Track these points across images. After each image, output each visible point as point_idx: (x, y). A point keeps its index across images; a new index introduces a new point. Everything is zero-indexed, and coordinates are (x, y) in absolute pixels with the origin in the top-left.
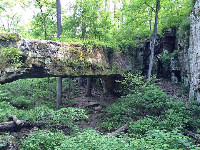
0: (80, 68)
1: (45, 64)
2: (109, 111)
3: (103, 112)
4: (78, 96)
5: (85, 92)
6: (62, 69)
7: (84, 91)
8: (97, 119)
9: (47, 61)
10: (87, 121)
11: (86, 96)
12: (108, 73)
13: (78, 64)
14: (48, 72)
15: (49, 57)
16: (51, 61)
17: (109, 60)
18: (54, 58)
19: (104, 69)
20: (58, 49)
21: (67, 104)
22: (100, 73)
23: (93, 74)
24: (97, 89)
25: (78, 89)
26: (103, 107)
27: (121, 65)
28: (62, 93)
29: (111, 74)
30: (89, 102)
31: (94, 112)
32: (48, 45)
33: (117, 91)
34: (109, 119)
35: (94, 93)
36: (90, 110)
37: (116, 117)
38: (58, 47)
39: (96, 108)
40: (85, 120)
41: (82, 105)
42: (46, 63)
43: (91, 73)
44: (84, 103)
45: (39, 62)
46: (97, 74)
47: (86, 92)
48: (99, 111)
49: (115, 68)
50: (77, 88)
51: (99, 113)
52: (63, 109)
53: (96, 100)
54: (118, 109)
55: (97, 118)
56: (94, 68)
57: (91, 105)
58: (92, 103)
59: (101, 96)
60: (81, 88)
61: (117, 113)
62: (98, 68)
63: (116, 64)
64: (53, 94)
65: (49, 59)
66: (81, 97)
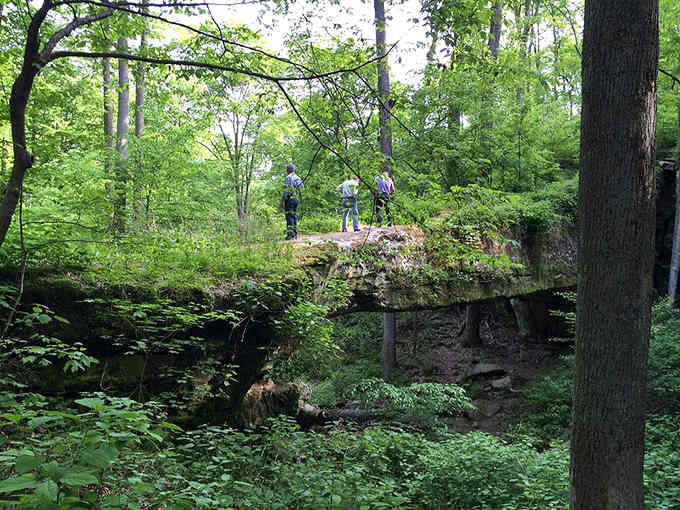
0: (449, 285)
1: (375, 287)
2: (535, 393)
3: (516, 396)
4: (441, 344)
5: (462, 333)
6: (409, 292)
7: (459, 331)
8: (499, 415)
9: (380, 281)
10: (470, 419)
11: (466, 345)
12: (527, 287)
13: (445, 275)
14: (382, 304)
15: (383, 270)
16: (387, 278)
17: (529, 251)
18: (393, 271)
19: (513, 279)
20: (400, 248)
21: (412, 368)
22: (502, 292)
23: (484, 298)
24: (498, 324)
25: (439, 321)
26: (519, 381)
27: (571, 259)
28: (396, 335)
29: (538, 291)
30: (475, 362)
31: (490, 394)
32: (381, 243)
33: (555, 339)
34: (533, 417)
35: (488, 336)
36: (478, 386)
37: (554, 412)
38: (399, 244)
39: (497, 383)
40: (465, 415)
41: (454, 371)
42: (377, 284)
43: (477, 294)
44: (459, 365)
45: (366, 284)
46: (494, 296)
47: (465, 333)
48: (506, 393)
49: (550, 271)
50: (437, 318)
51: (506, 398)
52: (415, 386)
53: (497, 359)
54: (561, 391)
55: (499, 411)
56: (486, 280)
57: (481, 374)
58: (484, 368)
59: (511, 348)
60: (447, 320)
61: (558, 400)
62: (498, 280)
63: (554, 258)
64: (372, 338)
65: (383, 274)
66: (449, 347)
